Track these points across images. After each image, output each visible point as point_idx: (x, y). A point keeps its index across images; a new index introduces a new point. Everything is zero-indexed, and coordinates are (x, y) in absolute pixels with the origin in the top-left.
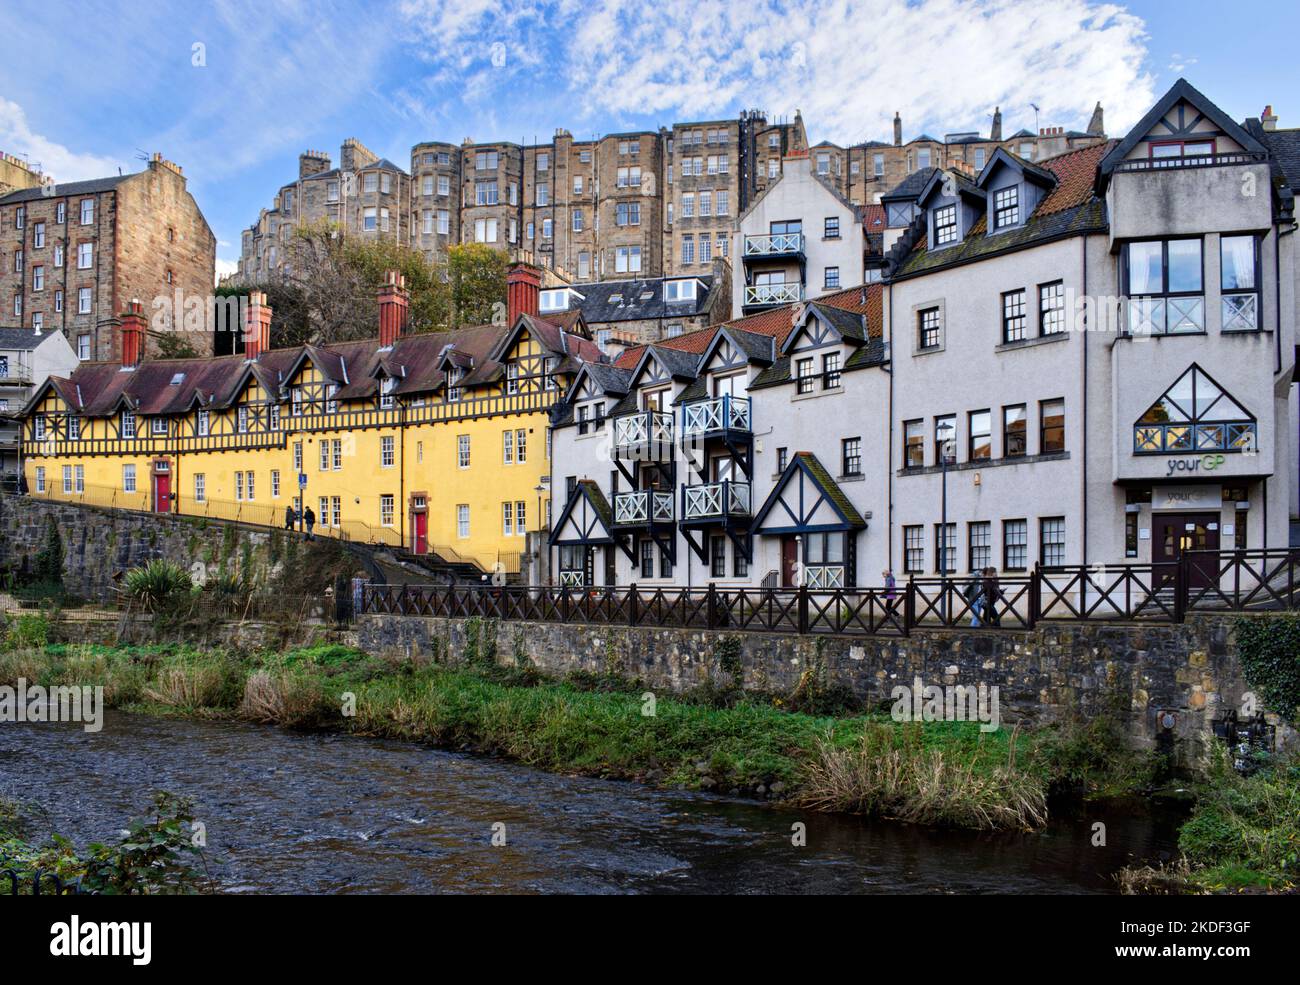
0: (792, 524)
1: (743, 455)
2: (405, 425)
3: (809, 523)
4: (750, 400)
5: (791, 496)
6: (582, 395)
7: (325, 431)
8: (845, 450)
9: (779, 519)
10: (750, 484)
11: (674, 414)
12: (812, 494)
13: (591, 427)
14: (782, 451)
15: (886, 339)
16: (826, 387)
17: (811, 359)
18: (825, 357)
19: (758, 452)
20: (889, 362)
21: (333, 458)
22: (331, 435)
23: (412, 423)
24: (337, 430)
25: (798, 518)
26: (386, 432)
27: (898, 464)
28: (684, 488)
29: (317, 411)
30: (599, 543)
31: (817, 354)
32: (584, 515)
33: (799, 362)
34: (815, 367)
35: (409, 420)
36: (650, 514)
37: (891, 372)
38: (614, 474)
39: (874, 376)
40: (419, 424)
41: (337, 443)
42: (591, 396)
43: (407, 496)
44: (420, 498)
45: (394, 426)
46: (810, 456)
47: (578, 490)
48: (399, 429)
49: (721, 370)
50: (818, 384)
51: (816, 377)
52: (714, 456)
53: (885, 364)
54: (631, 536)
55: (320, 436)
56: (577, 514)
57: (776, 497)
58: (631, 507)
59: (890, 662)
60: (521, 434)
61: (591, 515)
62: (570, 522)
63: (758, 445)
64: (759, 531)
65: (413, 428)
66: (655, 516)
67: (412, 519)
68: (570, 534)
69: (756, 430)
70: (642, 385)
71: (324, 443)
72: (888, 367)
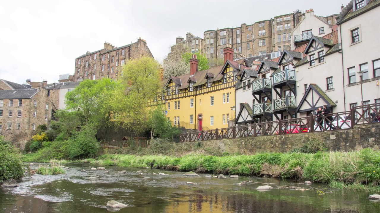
0: (310, 107)
1: (293, 89)
2: (196, 95)
3: (315, 107)
4: (295, 71)
5: (309, 99)
6: (244, 78)
7: (176, 98)
8: (327, 82)
9: (306, 107)
10: (296, 97)
11: (271, 79)
12: (316, 97)
13: (247, 87)
14: (306, 85)
15: (339, 42)
16: (319, 62)
17: (314, 54)
18: (319, 52)
19: (298, 87)
20: (341, 50)
21: (178, 106)
22: (177, 100)
23: (198, 94)
24: (179, 98)
25: (312, 106)
26: (192, 97)
27: (347, 82)
28: (274, 100)
29: (174, 93)
30: (249, 122)
31: (316, 52)
32: (245, 114)
33: (310, 56)
34: (316, 56)
35: (197, 94)
36: (264, 110)
37: (342, 53)
38: (254, 101)
39: (337, 55)
40: (200, 94)
41: (179, 101)
42: (246, 78)
43: (197, 115)
44: (200, 115)
45: (193, 96)
46: (315, 85)
47: (243, 106)
48: (195, 96)
49: (285, 63)
50: (317, 61)
51: (316, 59)
52: (284, 90)
53: (340, 51)
54: (259, 119)
55: (174, 100)
56: (243, 114)
57: (304, 99)
58: (258, 110)
59: (345, 139)
60: (228, 94)
61: (247, 113)
62: (241, 116)
63: (298, 85)
64: (299, 111)
65: (198, 96)
66: (265, 111)
67: (198, 121)
68: (241, 120)
69: (296, 80)
70: (261, 72)
71: (176, 102)
72: (341, 51)
